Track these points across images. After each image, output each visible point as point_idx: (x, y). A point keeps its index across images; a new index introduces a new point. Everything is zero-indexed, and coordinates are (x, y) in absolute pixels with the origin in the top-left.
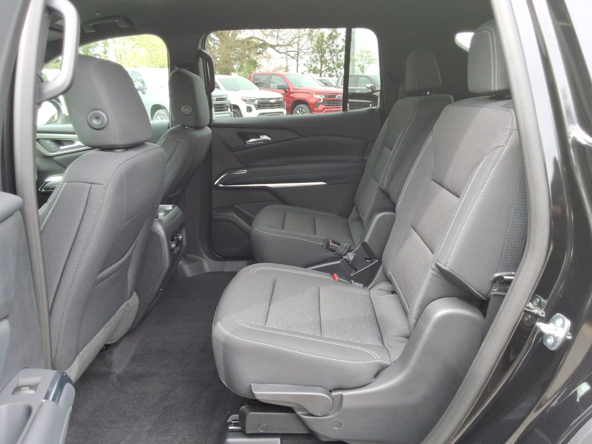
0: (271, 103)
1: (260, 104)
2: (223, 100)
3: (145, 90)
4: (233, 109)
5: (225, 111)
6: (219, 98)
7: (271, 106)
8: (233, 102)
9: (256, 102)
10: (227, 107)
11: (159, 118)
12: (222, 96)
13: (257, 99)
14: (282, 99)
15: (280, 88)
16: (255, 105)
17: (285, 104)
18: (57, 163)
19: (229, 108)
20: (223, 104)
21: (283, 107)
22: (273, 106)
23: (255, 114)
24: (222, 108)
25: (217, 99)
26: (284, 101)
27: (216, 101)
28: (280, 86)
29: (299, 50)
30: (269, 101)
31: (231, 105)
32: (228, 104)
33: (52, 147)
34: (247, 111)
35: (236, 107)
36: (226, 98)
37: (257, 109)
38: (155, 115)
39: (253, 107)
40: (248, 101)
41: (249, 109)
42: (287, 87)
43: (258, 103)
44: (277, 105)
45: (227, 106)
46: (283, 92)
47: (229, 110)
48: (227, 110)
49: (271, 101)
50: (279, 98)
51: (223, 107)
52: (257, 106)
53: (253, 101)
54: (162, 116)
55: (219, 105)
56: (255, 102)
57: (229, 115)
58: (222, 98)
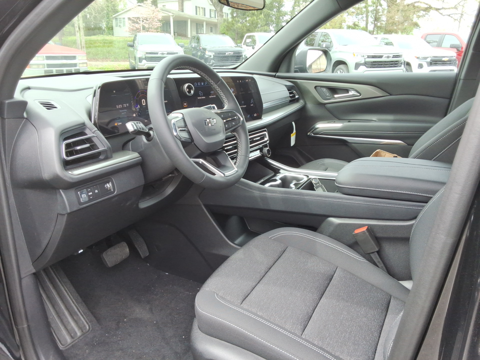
0: (444, 61)
1: (432, 61)
2: (399, 57)
3: (331, 48)
4: (406, 65)
5: (399, 67)
6: (395, 56)
7: (443, 64)
8: (407, 60)
9: (429, 60)
10: (401, 64)
11: (339, 72)
12: (399, 53)
13: (430, 57)
14: (455, 58)
15: (452, 47)
16: (427, 62)
17: (457, 62)
18: (329, 110)
19: (403, 64)
20: (398, 61)
21: (455, 65)
22: (445, 64)
23: (426, 71)
24: (396, 64)
25: (394, 56)
26: (457, 60)
27: (393, 58)
28: (453, 45)
29: (463, 12)
30: (442, 59)
31: (405, 62)
32: (402, 61)
33: (328, 94)
34: (418, 68)
35: (408, 64)
36: (401, 55)
37: (428, 66)
38: (336, 70)
39: (425, 64)
40: (420, 58)
41: (421, 66)
42: (461, 45)
43: (431, 61)
44: (449, 63)
45: (401, 62)
46: (455, 50)
47: (403, 66)
48: (400, 66)
49: (444, 59)
50: (452, 57)
51: (398, 64)
52: (430, 64)
53: (425, 58)
54: (342, 71)
55: (394, 61)
56: (427, 59)
57: (402, 71)
58: (398, 56)
